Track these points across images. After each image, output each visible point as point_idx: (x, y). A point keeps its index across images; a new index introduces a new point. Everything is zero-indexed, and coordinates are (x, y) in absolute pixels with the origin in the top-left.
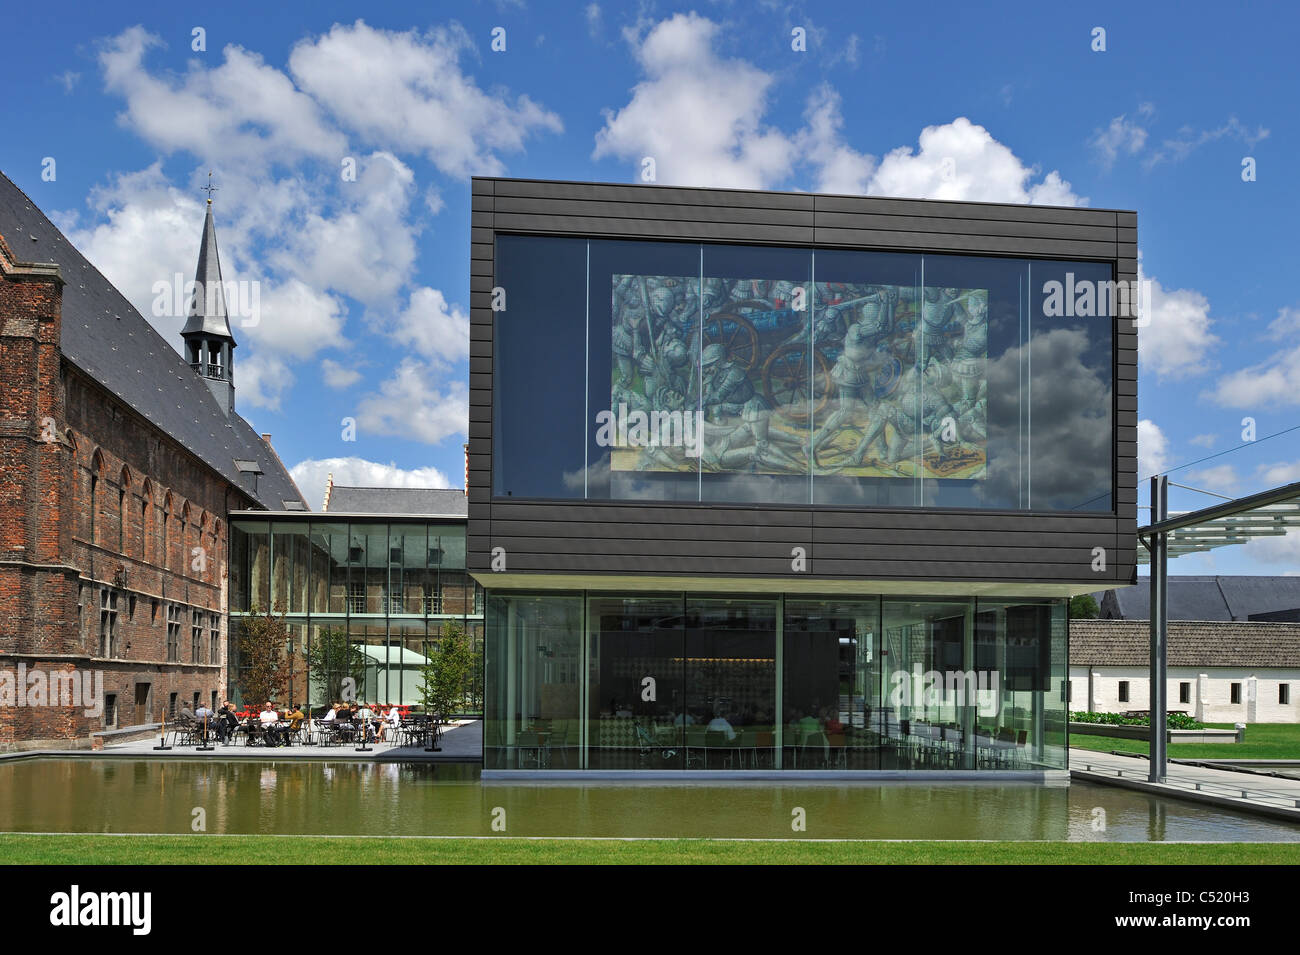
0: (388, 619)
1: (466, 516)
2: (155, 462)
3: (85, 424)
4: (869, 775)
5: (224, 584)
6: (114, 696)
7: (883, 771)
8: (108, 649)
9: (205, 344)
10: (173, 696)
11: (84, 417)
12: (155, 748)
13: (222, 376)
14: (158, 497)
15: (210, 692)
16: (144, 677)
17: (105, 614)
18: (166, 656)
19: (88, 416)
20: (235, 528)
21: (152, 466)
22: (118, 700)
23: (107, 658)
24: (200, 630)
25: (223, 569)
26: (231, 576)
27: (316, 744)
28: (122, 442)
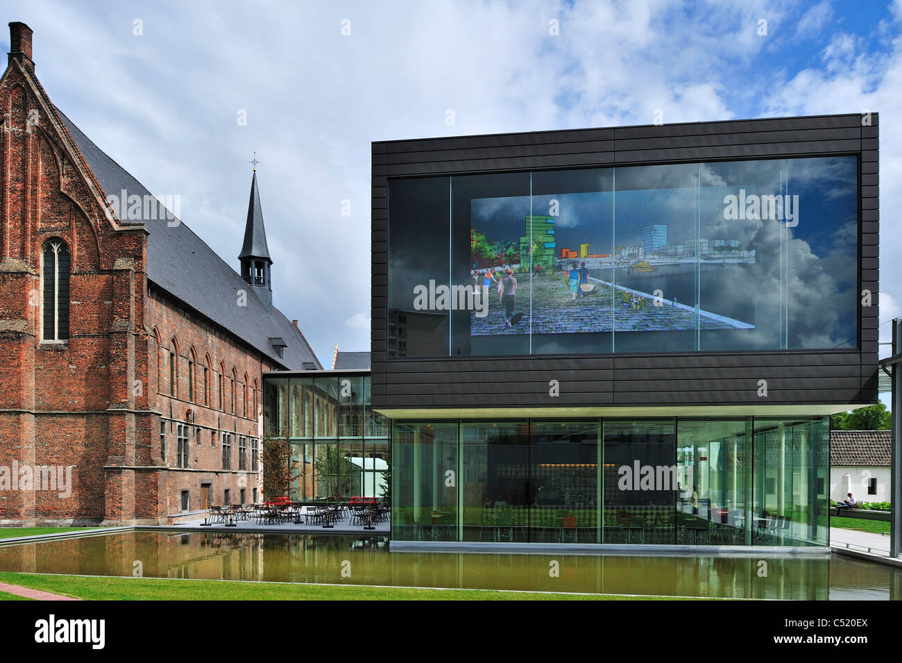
0: (363, 440)
1: (369, 370)
2: (213, 343)
3: (166, 321)
4: (673, 549)
5: (261, 418)
6: (187, 491)
7: (678, 546)
8: (183, 462)
9: (253, 263)
10: (227, 491)
11: (164, 316)
12: (201, 525)
13: (264, 284)
14: (215, 365)
15: (252, 488)
16: (207, 478)
17: (180, 440)
18: (221, 466)
19: (167, 316)
20: (267, 383)
21: (210, 346)
22: (191, 494)
23: (183, 468)
24: (244, 449)
25: (260, 409)
26: (265, 414)
27: (303, 523)
28: (190, 331)
